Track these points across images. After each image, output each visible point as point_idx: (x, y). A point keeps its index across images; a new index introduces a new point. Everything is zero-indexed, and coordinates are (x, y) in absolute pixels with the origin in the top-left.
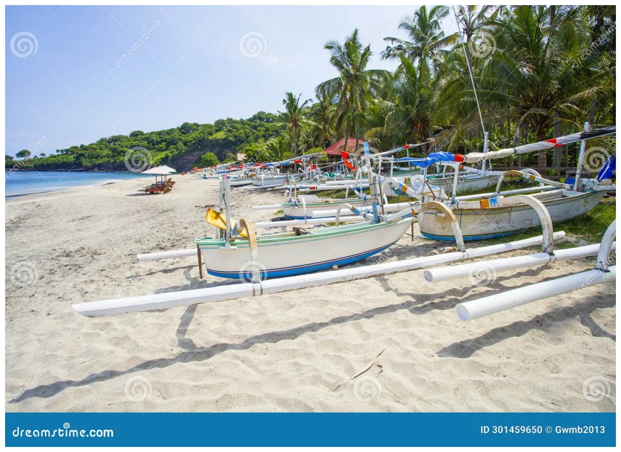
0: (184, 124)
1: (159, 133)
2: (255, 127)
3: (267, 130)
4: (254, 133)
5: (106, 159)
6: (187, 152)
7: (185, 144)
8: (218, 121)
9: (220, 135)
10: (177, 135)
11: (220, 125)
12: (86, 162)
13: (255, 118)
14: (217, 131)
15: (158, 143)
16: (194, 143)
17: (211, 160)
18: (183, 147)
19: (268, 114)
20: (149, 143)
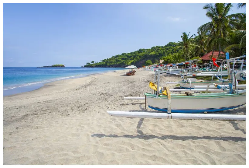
0: (140, 49)
1: (131, 53)
2: (168, 49)
3: (173, 50)
4: (167, 52)
5: (114, 63)
6: (141, 60)
7: (140, 57)
8: (152, 47)
9: (153, 53)
10: (137, 54)
11: (153, 49)
12: (108, 64)
13: (168, 45)
14: (152, 51)
15: (131, 57)
16: (143, 57)
17: (149, 63)
18: (139, 58)
19: (174, 43)
20: (128, 57)
